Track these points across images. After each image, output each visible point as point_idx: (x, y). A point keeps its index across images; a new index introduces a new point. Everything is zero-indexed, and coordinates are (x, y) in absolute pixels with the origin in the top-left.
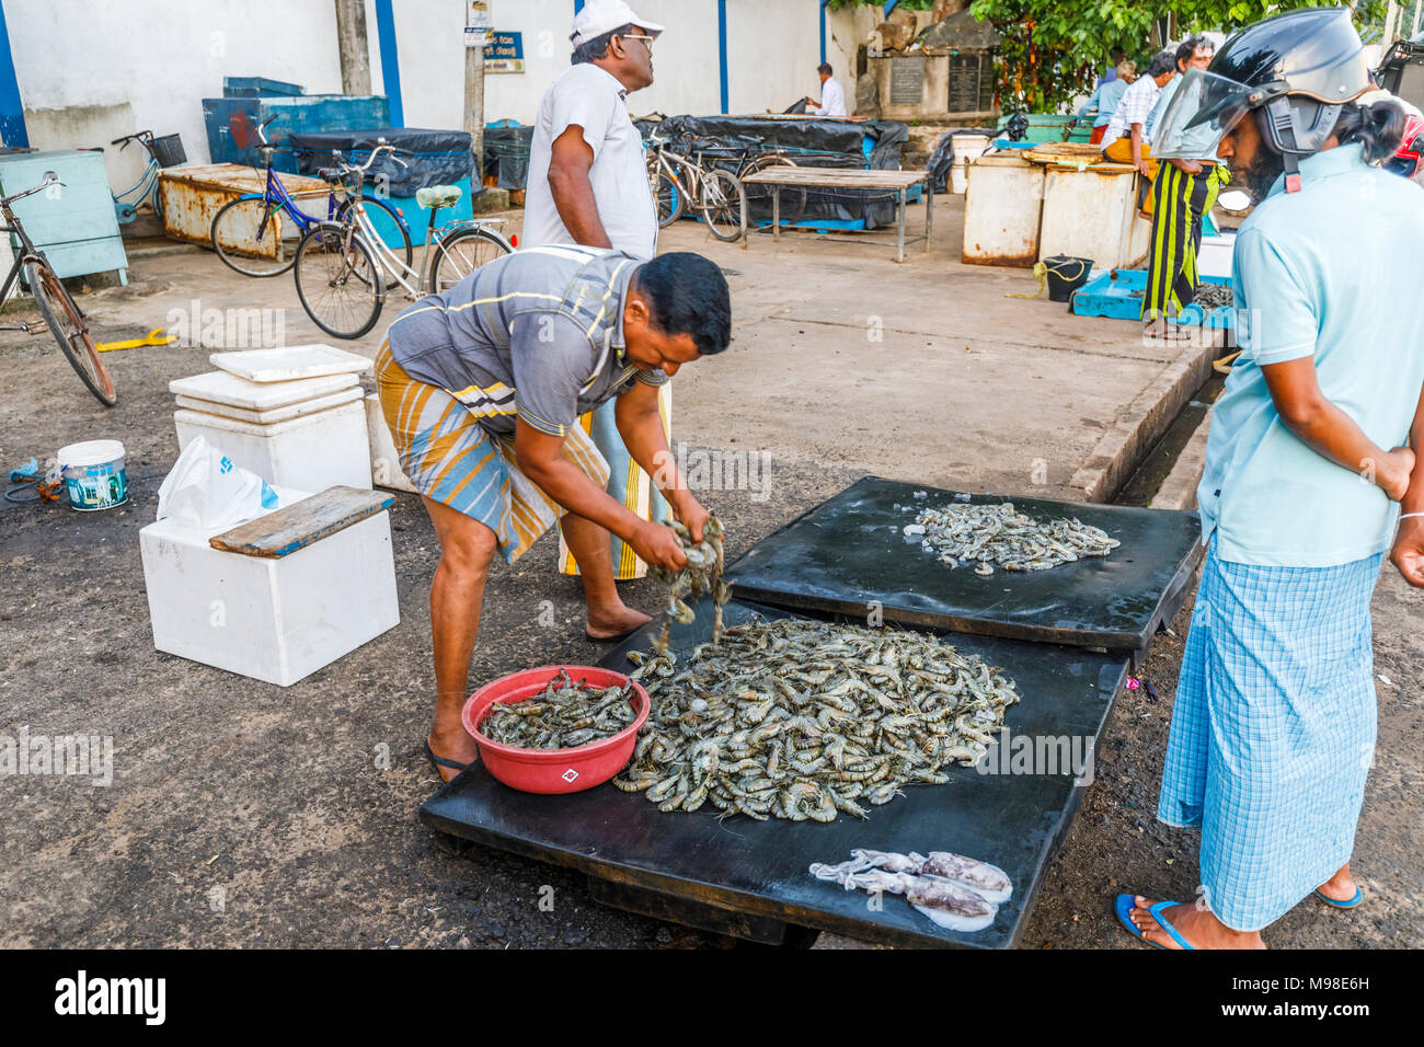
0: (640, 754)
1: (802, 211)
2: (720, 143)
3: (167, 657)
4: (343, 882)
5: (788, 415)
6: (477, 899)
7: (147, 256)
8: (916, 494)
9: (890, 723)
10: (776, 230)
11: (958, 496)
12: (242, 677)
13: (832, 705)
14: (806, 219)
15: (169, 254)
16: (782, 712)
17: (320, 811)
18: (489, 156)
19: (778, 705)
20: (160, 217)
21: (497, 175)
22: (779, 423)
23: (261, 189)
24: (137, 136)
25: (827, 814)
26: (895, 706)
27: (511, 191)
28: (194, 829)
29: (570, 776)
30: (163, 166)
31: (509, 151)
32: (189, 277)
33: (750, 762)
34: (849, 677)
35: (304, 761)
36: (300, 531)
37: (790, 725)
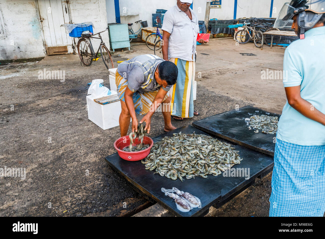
0: (148, 156)
1: (279, 41)
2: (262, 24)
3: (89, 121)
4: (89, 168)
5: (245, 89)
6: (109, 178)
7: (137, 45)
8: (256, 111)
9: (200, 162)
10: (271, 46)
11: (266, 113)
12: (98, 127)
13: (189, 155)
14: (280, 43)
15: (141, 45)
16: (179, 154)
17: (94, 154)
18: (210, 27)
19: (179, 152)
20: (141, 38)
21: (211, 31)
22: (241, 91)
23: (156, 32)
24: (139, 21)
25: (175, 178)
26: (203, 158)
27: (213, 34)
28: (73, 153)
29: (130, 157)
30: (144, 27)
31: (214, 26)
32: (142, 50)
33: (166, 163)
34: (197, 150)
35: (98, 144)
36: (109, 100)
37: (178, 157)
